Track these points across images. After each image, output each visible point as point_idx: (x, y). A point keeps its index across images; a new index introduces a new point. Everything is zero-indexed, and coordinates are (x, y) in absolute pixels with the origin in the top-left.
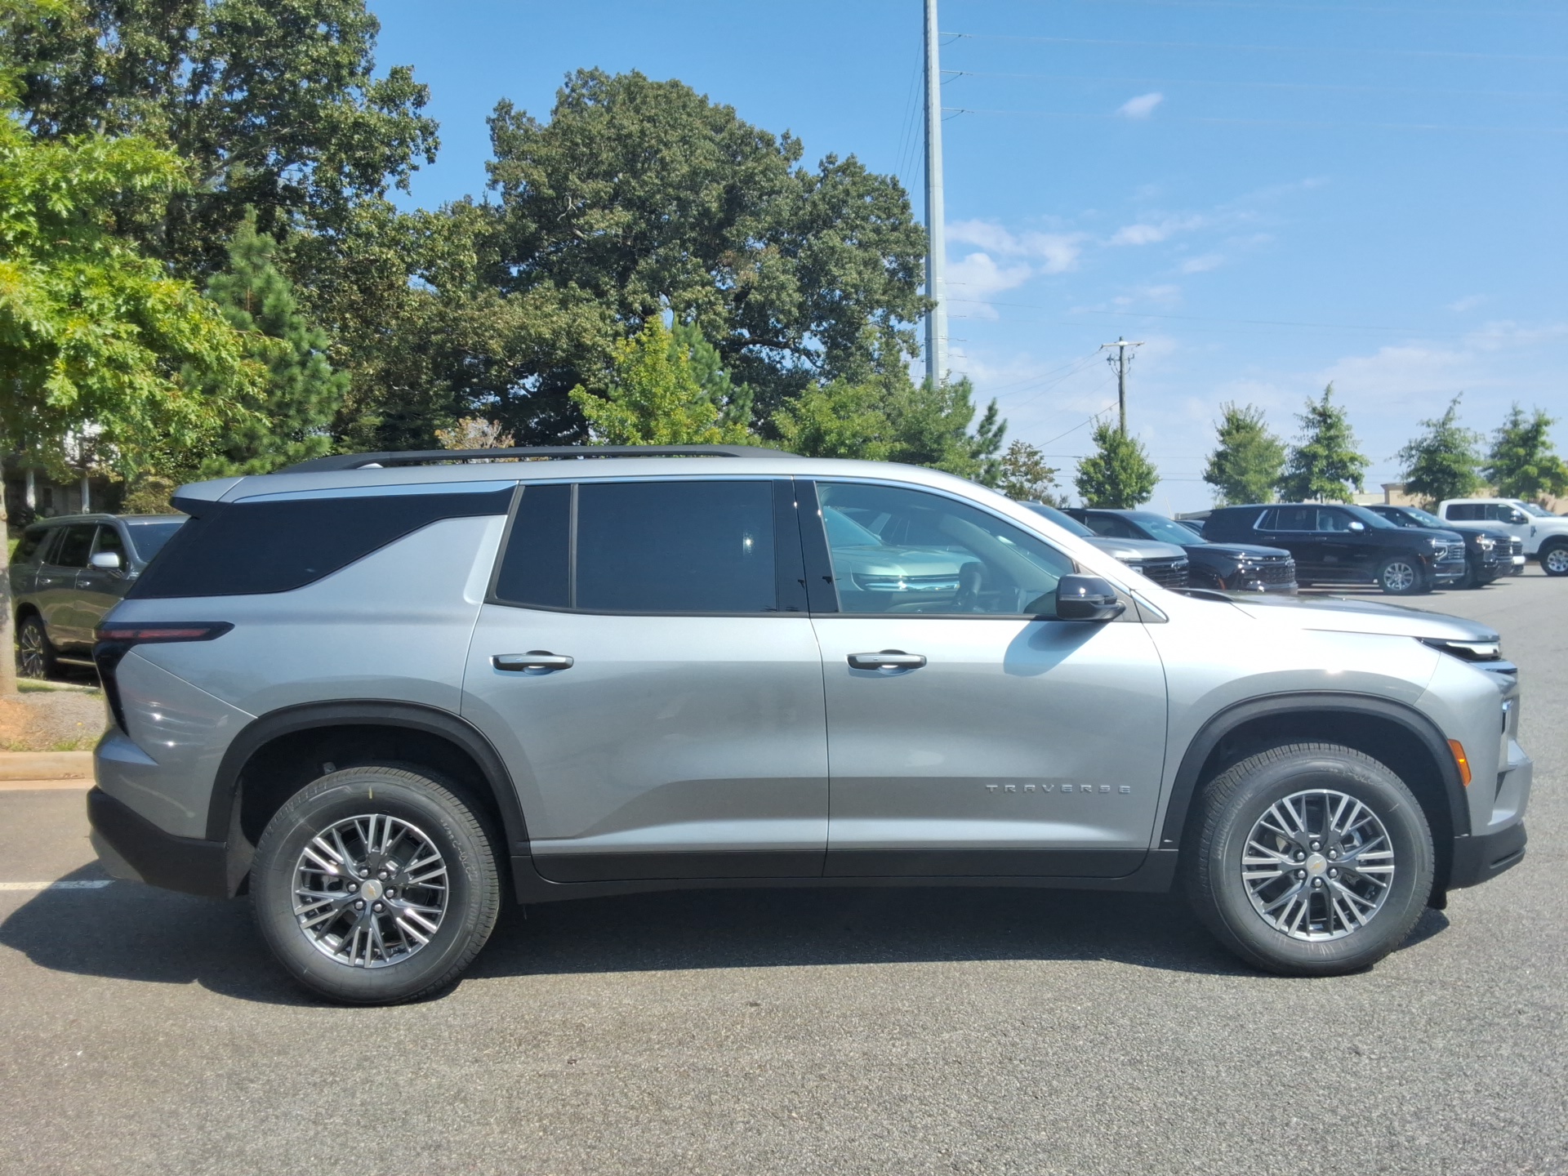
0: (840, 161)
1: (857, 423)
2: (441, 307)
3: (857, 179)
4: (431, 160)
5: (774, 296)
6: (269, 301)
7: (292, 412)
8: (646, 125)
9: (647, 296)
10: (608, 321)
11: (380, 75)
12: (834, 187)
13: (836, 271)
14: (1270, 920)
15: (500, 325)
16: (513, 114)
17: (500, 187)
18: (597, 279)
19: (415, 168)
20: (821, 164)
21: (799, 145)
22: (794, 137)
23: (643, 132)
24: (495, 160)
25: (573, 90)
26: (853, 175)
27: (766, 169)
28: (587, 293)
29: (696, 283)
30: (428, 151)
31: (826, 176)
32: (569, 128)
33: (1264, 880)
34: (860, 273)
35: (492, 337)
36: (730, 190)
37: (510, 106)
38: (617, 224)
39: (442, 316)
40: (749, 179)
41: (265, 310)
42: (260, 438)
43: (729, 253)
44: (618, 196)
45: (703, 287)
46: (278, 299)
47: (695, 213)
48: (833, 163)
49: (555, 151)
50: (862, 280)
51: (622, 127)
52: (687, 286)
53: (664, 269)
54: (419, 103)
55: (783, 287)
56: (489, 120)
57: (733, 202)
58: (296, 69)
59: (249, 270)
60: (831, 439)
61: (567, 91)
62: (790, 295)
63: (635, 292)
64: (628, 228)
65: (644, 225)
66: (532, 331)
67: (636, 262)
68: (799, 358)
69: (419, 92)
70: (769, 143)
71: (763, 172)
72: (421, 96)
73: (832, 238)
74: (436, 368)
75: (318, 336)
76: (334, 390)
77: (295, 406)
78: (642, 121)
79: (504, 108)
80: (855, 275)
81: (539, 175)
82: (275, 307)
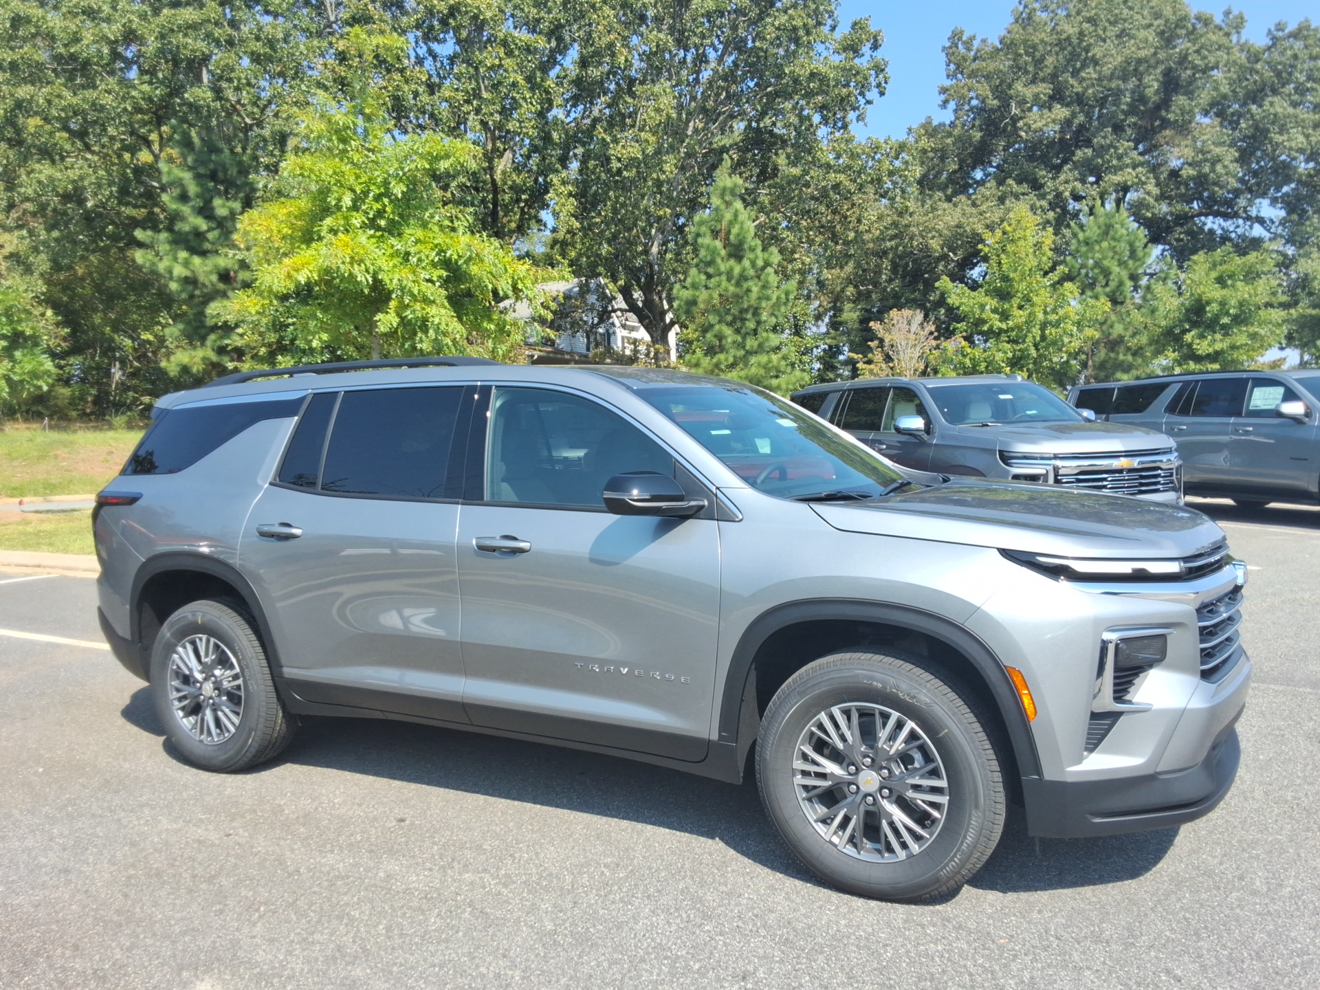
0: (1291, 27)
1: (1243, 291)
2: (895, 218)
3: (1310, 42)
4: (882, 94)
5: (1207, 169)
6: (735, 231)
7: (749, 316)
8: (1085, 25)
9: (1078, 185)
10: (1039, 212)
11: (843, 30)
12: (1282, 53)
13: (1278, 138)
14: (820, 828)
15: (940, 226)
16: (964, 38)
17: (952, 105)
18: (1034, 173)
19: (869, 102)
20: (1270, 32)
21: (1242, 18)
22: (1235, 12)
23: (1081, 33)
24: (948, 83)
25: (1026, 6)
26: (1306, 38)
27: (1201, 48)
28: (1025, 187)
29: (1127, 166)
30: (879, 85)
31: (1274, 45)
32: (1012, 43)
33: (815, 787)
34: (1307, 136)
35: (933, 238)
36: (1168, 73)
37: (962, 32)
38: (1054, 121)
39: (895, 224)
40: (1183, 59)
41: (732, 237)
42: (725, 337)
43: (1167, 132)
44: (1058, 96)
45: (1134, 169)
46: (742, 228)
47: (1128, 100)
48: (1283, 30)
49: (1004, 64)
50: (1310, 143)
51: (1063, 31)
52: (1117, 170)
53: (1098, 156)
54: (875, 47)
55: (1218, 160)
56: (944, 49)
57: (1171, 84)
58: (765, 39)
59: (723, 207)
60: (1212, 309)
61: (1021, 8)
62: (1225, 167)
63: (1067, 182)
64: (1068, 123)
65: (1082, 118)
66: (968, 229)
67: (1073, 154)
68: (1251, 227)
69: (875, 37)
70: (1206, 22)
71: (1197, 52)
72: (876, 41)
73: (1278, 105)
74: (894, 269)
75: (771, 254)
76: (783, 296)
77: (751, 311)
78: (1081, 23)
79: (956, 36)
80: (1301, 138)
81: (984, 89)
82: (738, 235)
